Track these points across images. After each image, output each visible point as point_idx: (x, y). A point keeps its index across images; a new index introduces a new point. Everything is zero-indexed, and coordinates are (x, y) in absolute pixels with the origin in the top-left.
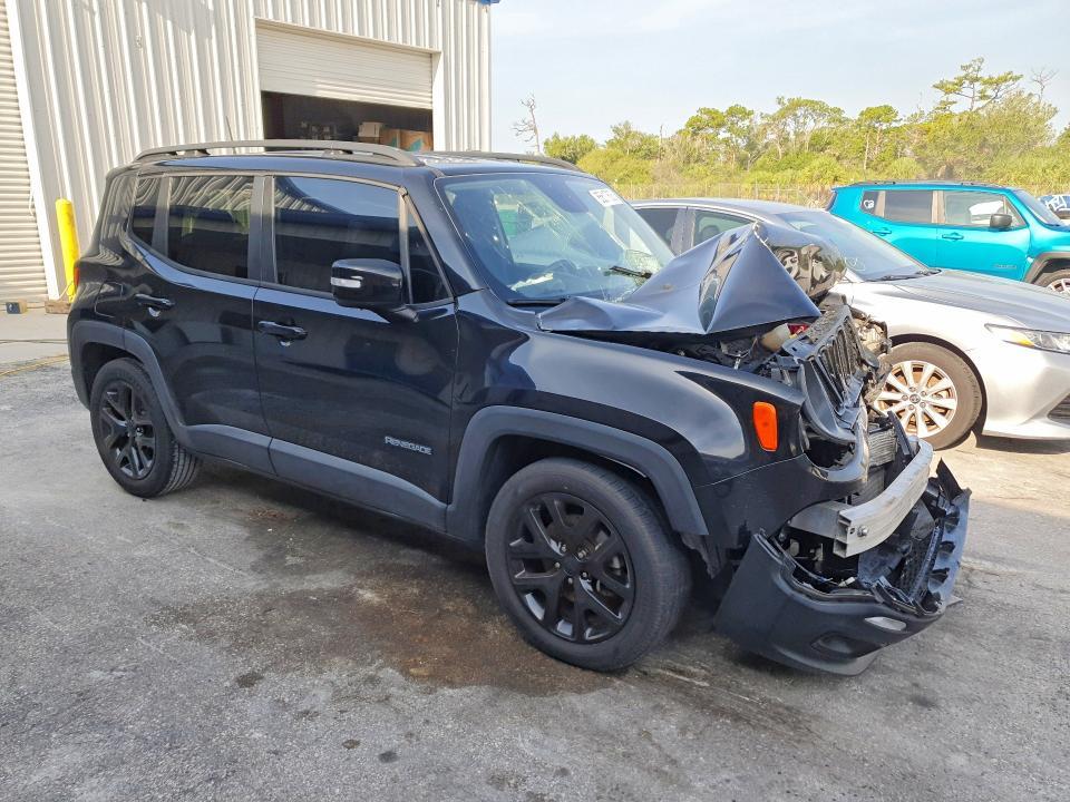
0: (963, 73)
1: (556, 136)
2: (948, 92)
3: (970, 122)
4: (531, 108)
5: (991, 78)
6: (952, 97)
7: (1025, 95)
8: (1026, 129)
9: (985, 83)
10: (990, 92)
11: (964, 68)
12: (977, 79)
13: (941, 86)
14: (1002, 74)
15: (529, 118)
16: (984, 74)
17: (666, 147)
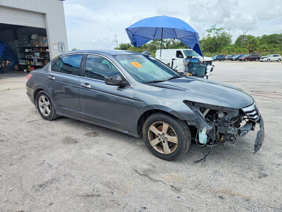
0: (212, 28)
1: (122, 43)
2: (209, 32)
3: (214, 39)
4: (116, 36)
5: (218, 29)
6: (210, 33)
7: (225, 32)
8: (225, 41)
9: (217, 30)
10: (218, 32)
11: (212, 27)
12: (214, 29)
13: (207, 31)
14: (220, 28)
15: (115, 39)
16: (216, 28)
17: (148, 46)
